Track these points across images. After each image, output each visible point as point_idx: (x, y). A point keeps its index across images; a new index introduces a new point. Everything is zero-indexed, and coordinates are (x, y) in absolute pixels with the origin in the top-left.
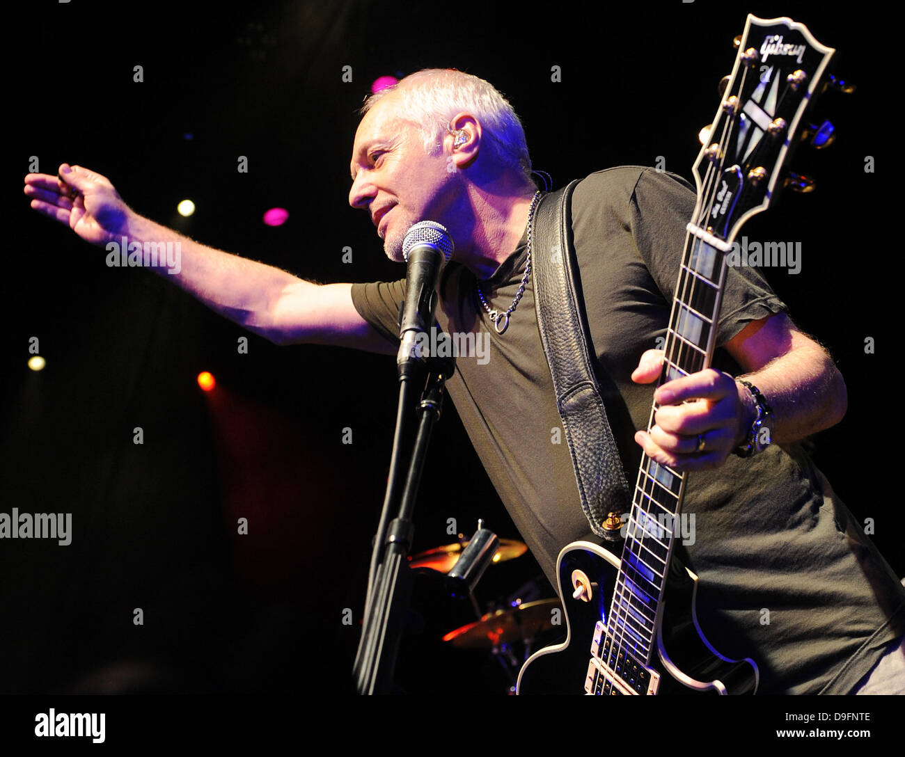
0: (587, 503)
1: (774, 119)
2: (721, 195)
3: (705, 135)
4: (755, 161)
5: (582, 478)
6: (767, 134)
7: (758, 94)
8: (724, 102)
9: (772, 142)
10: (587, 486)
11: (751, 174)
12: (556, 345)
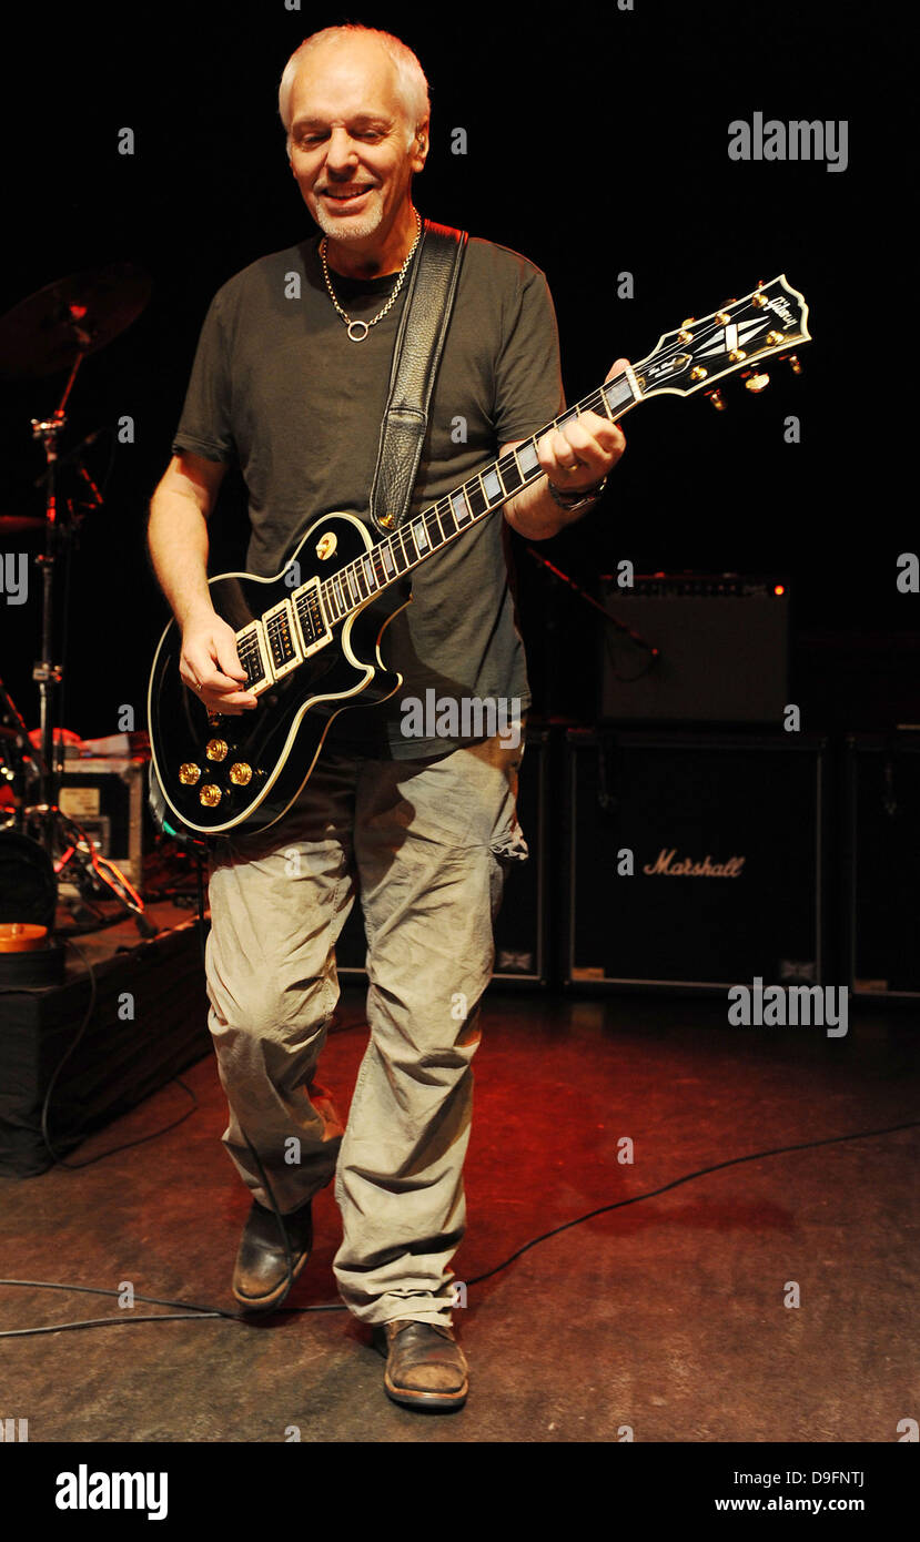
1: (739, 349)
2: (666, 365)
3: (689, 324)
4: (704, 363)
6: (727, 353)
7: (743, 325)
8: (720, 313)
9: (723, 360)
11: (696, 369)
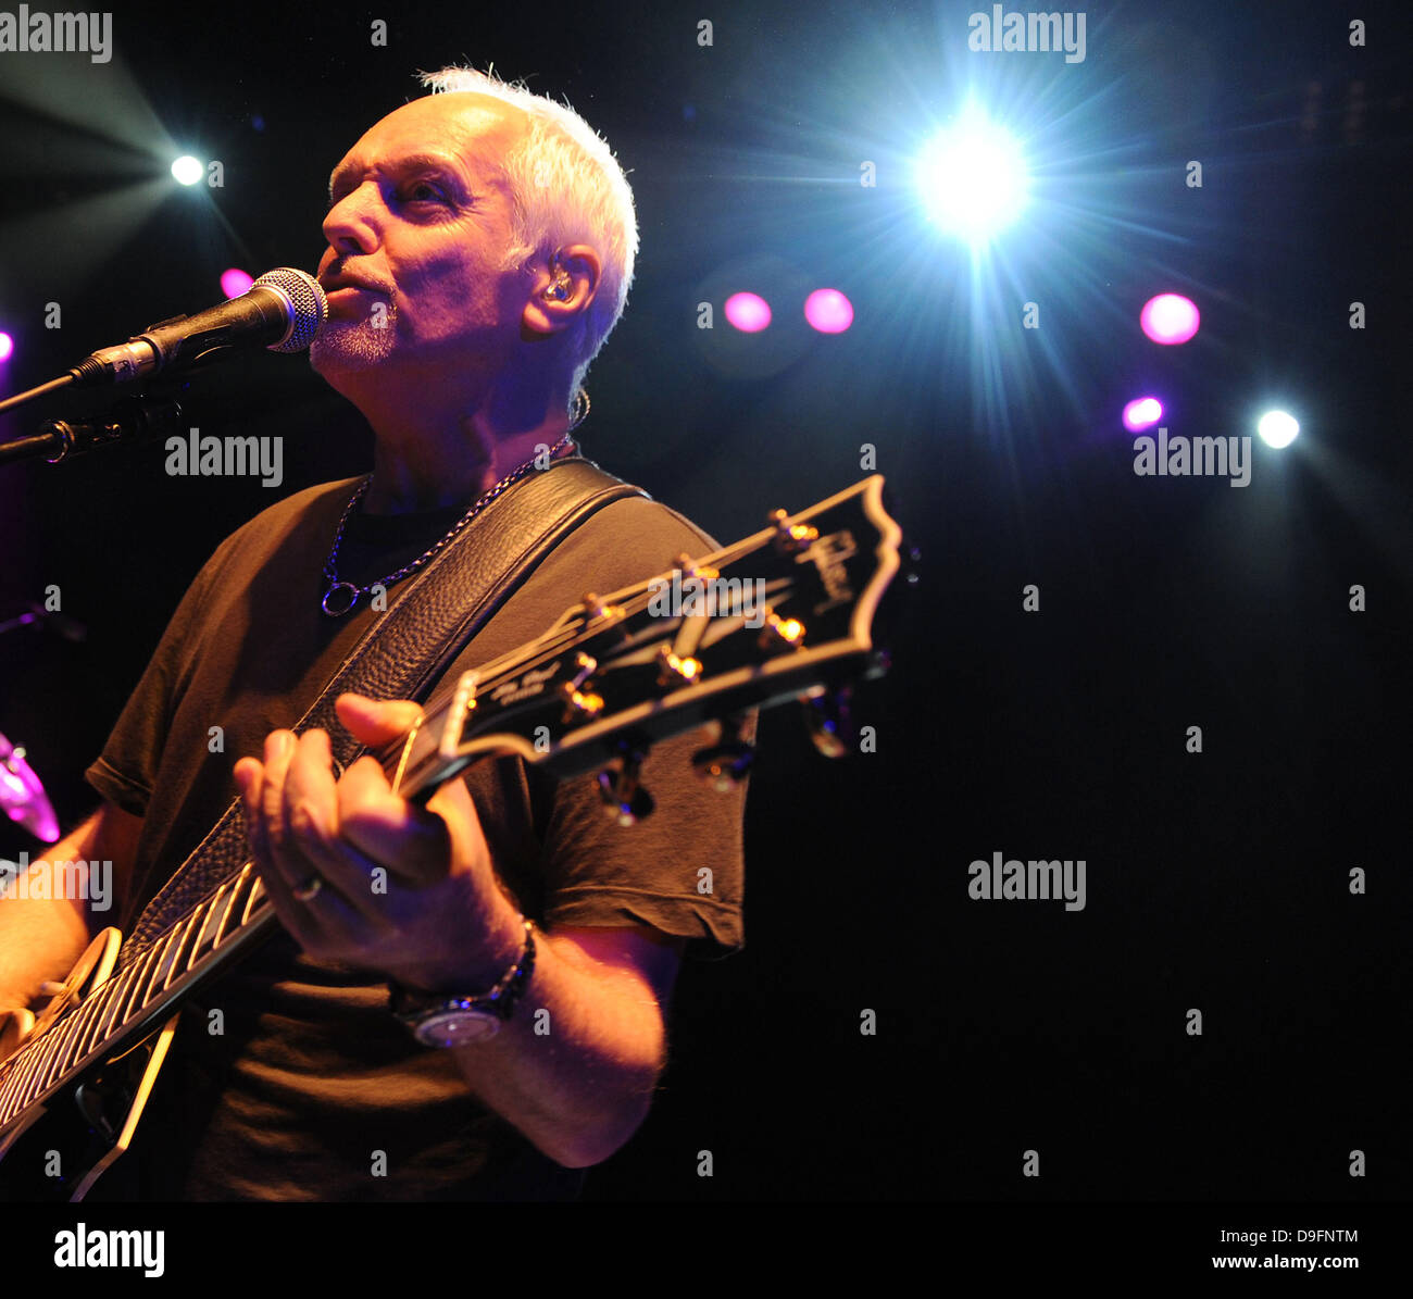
0: (160, 907)
5: (194, 870)
10: (187, 887)
12: (364, 673)
